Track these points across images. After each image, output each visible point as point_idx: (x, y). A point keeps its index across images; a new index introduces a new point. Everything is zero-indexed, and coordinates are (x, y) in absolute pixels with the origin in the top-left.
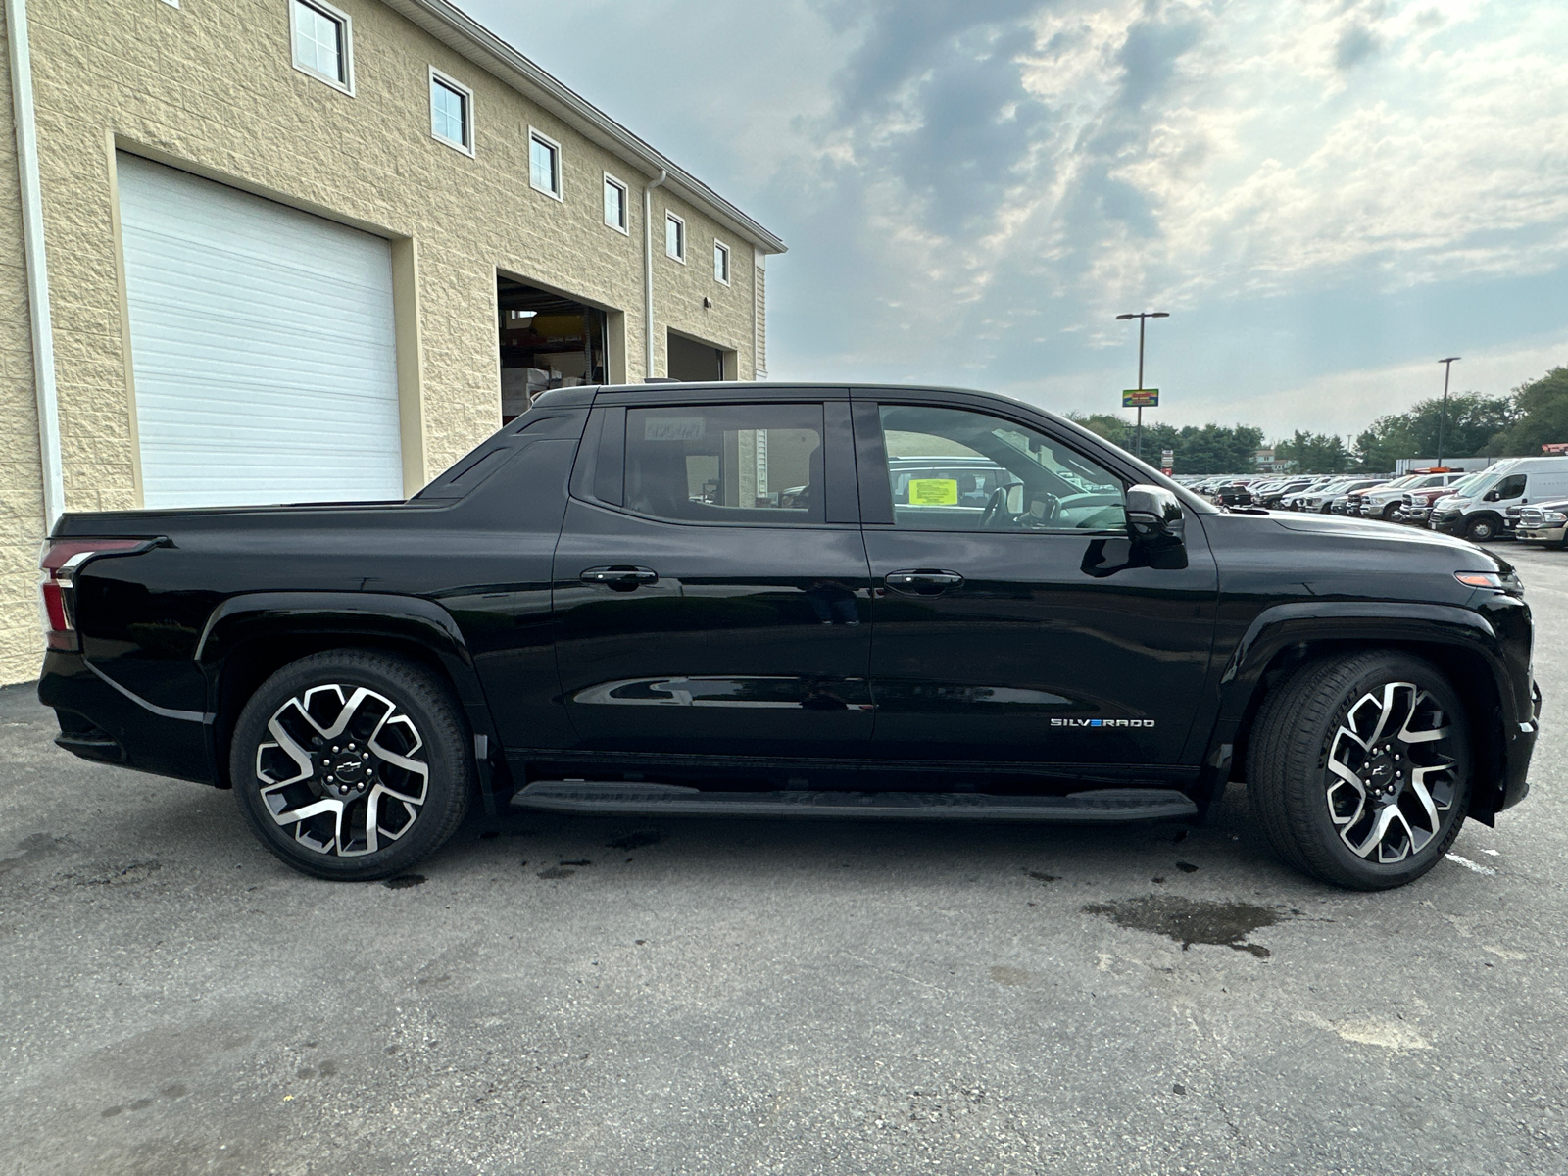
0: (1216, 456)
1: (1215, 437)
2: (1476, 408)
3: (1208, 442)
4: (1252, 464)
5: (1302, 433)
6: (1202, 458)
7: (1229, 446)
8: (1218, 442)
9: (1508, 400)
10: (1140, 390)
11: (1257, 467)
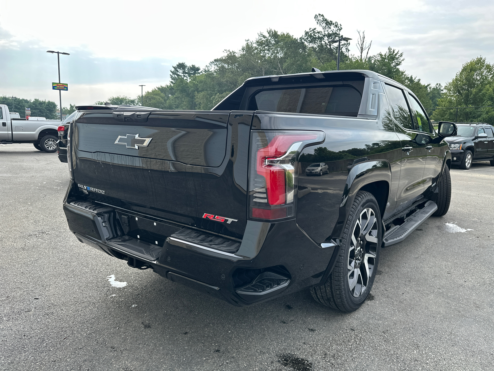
0: (40, 111)
1: (39, 104)
2: (126, 101)
3: (36, 106)
4: (55, 115)
5: (72, 105)
6: (35, 112)
7: (46, 108)
8: (41, 106)
9: (135, 100)
10: (60, 83)
11: (56, 117)
